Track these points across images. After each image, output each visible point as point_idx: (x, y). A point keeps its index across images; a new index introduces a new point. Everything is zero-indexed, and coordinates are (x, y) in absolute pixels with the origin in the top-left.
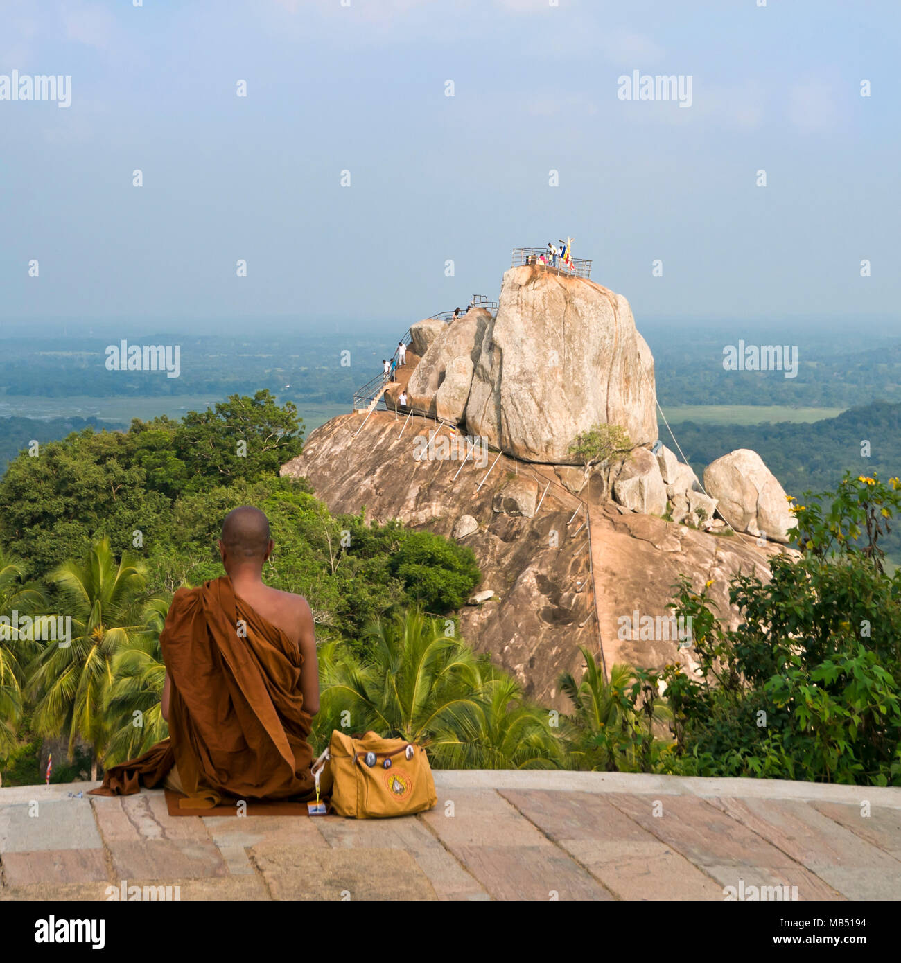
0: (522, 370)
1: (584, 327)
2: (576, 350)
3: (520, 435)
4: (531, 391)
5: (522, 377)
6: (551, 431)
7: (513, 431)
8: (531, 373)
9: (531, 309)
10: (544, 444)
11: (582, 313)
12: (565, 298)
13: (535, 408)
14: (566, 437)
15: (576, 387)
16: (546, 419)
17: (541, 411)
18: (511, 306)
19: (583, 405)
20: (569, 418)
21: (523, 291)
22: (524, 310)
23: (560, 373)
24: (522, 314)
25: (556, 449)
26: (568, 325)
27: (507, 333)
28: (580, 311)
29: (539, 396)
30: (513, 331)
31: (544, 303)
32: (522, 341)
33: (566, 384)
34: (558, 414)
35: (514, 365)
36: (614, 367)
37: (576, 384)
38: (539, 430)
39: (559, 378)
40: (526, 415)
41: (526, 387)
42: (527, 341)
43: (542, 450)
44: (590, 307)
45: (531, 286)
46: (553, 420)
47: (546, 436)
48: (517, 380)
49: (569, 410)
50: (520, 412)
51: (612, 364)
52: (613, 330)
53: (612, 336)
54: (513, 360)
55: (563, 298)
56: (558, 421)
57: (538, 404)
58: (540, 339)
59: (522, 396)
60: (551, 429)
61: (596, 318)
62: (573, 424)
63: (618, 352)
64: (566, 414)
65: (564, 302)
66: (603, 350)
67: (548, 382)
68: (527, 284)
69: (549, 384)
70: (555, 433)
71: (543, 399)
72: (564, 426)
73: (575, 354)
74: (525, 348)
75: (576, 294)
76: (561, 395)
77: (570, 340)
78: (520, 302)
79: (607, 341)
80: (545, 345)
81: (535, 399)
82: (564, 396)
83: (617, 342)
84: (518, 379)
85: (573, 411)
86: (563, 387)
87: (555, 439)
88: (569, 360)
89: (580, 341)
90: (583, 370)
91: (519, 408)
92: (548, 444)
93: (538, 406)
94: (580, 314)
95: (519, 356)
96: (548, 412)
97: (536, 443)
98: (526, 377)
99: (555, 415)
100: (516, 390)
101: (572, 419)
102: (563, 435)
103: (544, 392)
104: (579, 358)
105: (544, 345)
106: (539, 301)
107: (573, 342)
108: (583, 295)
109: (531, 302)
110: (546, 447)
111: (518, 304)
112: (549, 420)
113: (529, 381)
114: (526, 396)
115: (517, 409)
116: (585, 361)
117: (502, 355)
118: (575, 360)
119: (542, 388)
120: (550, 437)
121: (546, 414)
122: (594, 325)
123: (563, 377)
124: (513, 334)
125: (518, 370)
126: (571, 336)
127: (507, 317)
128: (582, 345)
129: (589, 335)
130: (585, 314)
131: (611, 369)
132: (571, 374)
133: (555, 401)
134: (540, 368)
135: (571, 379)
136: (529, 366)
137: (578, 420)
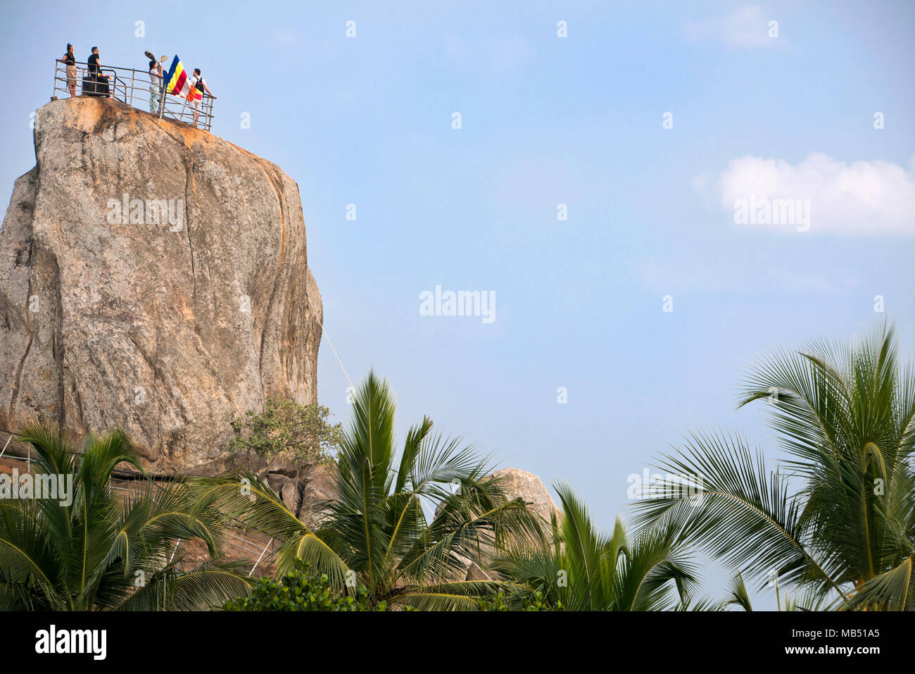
0: (105, 296)
1: (230, 217)
2: (217, 261)
3: (111, 423)
4: (134, 336)
5: (108, 311)
6: (182, 412)
7: (93, 416)
8: (126, 303)
9: (112, 179)
10: (166, 439)
11: (223, 190)
12: (184, 161)
13: (144, 369)
14: (213, 424)
15: (222, 331)
16: (169, 390)
17: (158, 374)
18: (70, 171)
19: (240, 365)
20: (217, 389)
21: (93, 143)
22: (98, 182)
23: (189, 305)
24: (96, 188)
25: (192, 447)
26: (195, 212)
27: (65, 225)
28: (217, 187)
29: (151, 346)
30: (80, 221)
31: (141, 168)
32: (102, 241)
33: (201, 324)
34: (195, 380)
35: (88, 288)
36: (275, 306)
37: (224, 325)
38: (156, 412)
39: (188, 313)
40: (125, 383)
41: (119, 330)
42: (112, 242)
43: (160, 451)
44: (238, 181)
45: (108, 135)
46: (185, 390)
47: (171, 422)
48: (98, 315)
49: (214, 373)
50: (111, 378)
51: (272, 298)
52: (277, 229)
53: (277, 240)
54: (81, 279)
55: (179, 160)
56: (195, 393)
57: (150, 361)
58: (140, 239)
59: (116, 346)
60: (183, 409)
61: (250, 201)
62: (225, 400)
63: (283, 276)
64: (208, 380)
65: (181, 167)
66: (261, 267)
67: (165, 322)
68: (98, 130)
69: (168, 325)
70: (190, 416)
71: (161, 350)
72: (209, 404)
73: (215, 269)
74: (109, 255)
75: (207, 153)
76: (196, 344)
77: (204, 242)
78: (89, 164)
79: (269, 250)
80: (152, 250)
81: (144, 353)
82: (201, 347)
83: (283, 255)
84: (100, 315)
85: (222, 374)
86: (198, 330)
87: (191, 428)
88: (203, 279)
89: (223, 244)
90: (235, 299)
91: (109, 370)
92: (175, 436)
93: (151, 364)
94: (219, 194)
95: (97, 270)
96: (174, 376)
97: (149, 437)
98: (118, 311)
99: (187, 381)
100: (99, 334)
101: (221, 392)
102: (206, 419)
103: (160, 338)
104: (225, 276)
105: (148, 250)
106: (131, 164)
107: (209, 246)
108: (219, 156)
109: (112, 165)
110: (171, 446)
111: (84, 167)
112: (176, 392)
113: (125, 317)
114: (125, 345)
115: (104, 373)
116: (236, 282)
117: (57, 270)
118: (216, 280)
119: (154, 331)
120: (179, 423)
121: (170, 380)
122: (247, 218)
123: (195, 313)
124: (81, 228)
125: (97, 298)
126: (203, 234)
127: (63, 192)
128: (227, 251)
129: (239, 234)
130: (230, 192)
131: (269, 308)
132: (211, 307)
133: (185, 355)
134: (145, 294)
135: (212, 315)
136: (121, 288)
137: (233, 393)
